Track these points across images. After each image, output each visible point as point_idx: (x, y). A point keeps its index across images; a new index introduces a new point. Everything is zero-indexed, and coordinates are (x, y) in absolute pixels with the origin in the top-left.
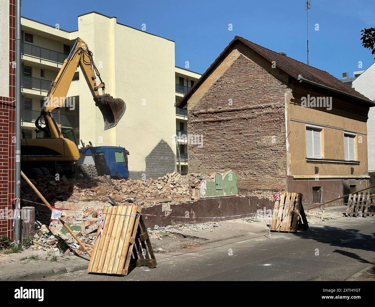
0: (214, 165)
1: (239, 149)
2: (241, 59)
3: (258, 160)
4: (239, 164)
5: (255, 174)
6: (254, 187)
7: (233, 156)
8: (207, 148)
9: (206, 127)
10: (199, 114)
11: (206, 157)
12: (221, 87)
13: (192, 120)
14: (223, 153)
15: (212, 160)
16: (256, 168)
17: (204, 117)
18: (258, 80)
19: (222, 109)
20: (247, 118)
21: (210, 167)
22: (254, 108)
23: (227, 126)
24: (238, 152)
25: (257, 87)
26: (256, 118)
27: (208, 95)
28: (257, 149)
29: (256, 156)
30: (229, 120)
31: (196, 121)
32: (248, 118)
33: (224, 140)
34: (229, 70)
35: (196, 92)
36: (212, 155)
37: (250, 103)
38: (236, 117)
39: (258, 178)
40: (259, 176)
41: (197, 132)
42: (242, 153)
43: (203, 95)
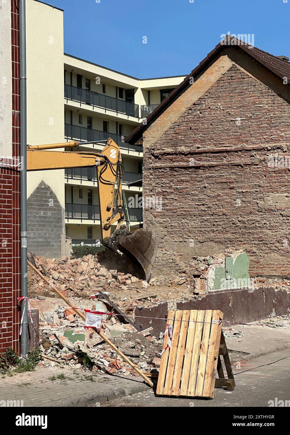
0: (186, 237)
1: (228, 213)
2: (234, 72)
3: (259, 231)
4: (229, 235)
5: (255, 251)
6: (253, 272)
7: (218, 223)
8: (176, 209)
9: (175, 176)
10: (162, 155)
11: (174, 224)
12: (201, 113)
13: (151, 163)
14: (203, 218)
15: (183, 229)
16: (256, 242)
17: (171, 160)
18: (261, 105)
19: (202, 149)
20: (242, 165)
21: (181, 240)
22: (254, 150)
23: (210, 175)
24: (227, 217)
25: (259, 116)
26: (257, 165)
27: (178, 126)
28: (257, 213)
29: (256, 224)
30: (213, 167)
31: (157, 165)
32: (244, 165)
33: (204, 197)
34: (214, 88)
35: (159, 119)
36: (183, 221)
37: (247, 141)
38: (225, 162)
39: (260, 257)
40: (261, 254)
41: (159, 184)
42: (234, 219)
43: (170, 125)
